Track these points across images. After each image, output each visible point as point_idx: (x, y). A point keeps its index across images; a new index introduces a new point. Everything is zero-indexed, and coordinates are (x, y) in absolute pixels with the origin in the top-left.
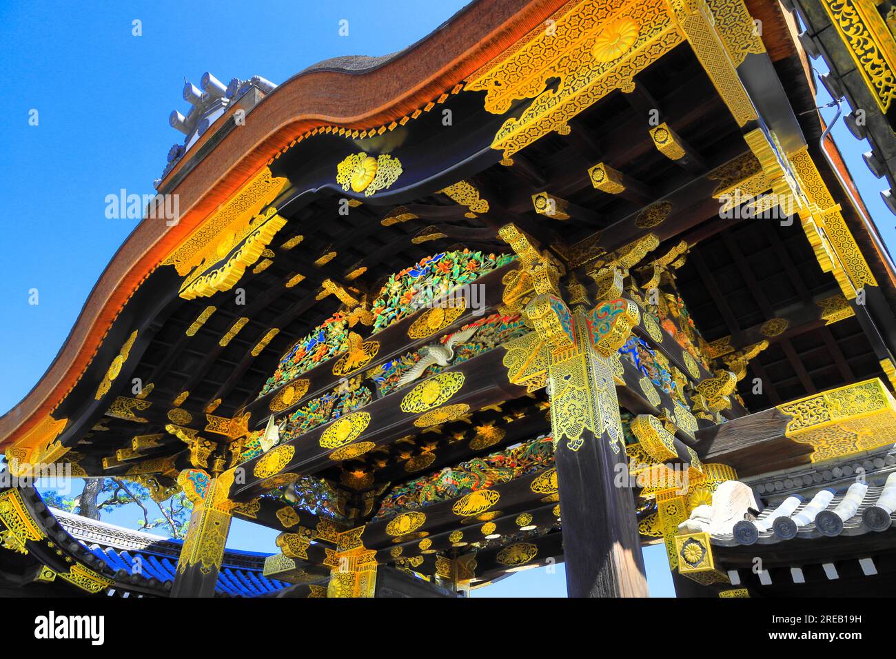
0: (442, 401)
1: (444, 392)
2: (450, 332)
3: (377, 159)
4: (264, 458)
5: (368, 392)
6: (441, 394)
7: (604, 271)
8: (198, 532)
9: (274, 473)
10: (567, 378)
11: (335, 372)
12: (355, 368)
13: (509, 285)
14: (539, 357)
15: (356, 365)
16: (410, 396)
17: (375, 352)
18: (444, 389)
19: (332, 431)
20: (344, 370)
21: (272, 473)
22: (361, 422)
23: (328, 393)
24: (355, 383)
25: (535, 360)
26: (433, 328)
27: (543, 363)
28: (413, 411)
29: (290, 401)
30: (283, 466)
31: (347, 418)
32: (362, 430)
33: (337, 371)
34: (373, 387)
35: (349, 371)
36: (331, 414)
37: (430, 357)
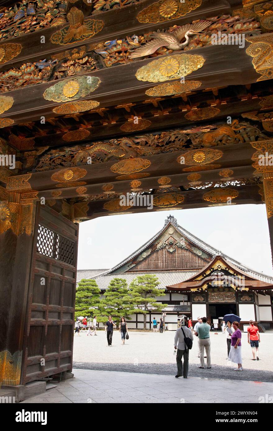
1: (183, 69)
2: (181, 23)
11: (54, 41)
12: (77, 40)
15: (78, 37)
16: (145, 69)
17: (99, 29)
19: (57, 89)
20: (64, 40)
23: (45, 60)
24: (78, 53)
26: (165, 17)
28: (150, 81)
30: (2, 111)
31: (73, 80)
32: (92, 90)
34: (98, 57)
35: (71, 42)
36: (51, 77)
37: (162, 39)
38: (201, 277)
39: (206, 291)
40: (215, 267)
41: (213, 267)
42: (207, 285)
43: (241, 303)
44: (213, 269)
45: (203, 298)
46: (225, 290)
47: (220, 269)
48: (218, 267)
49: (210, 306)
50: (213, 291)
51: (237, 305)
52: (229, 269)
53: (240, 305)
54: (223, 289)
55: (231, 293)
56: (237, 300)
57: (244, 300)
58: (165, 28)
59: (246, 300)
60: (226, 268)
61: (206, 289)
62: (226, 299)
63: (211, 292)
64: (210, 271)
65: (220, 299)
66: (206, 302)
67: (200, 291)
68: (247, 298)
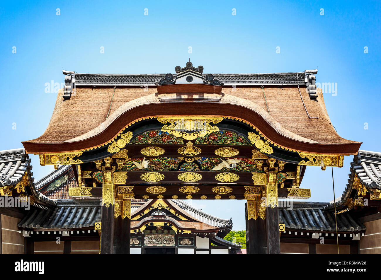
0: (231, 181)
1: (232, 179)
2: (230, 158)
3: (264, 142)
4: (145, 174)
5: (196, 166)
6: (231, 179)
7: (282, 164)
8: (112, 193)
9: (153, 181)
10: (272, 190)
11: (179, 152)
12: (190, 155)
13: (255, 154)
14: (262, 180)
15: (190, 153)
16: (219, 175)
17: (199, 152)
18: (232, 178)
19: (183, 175)
20: (184, 153)
21: (152, 181)
22: (198, 177)
24: (191, 160)
25: (261, 181)
26: (225, 155)
27: (263, 182)
28: (220, 181)
29: (154, 154)
30: (159, 180)
31: (190, 173)
32: (199, 180)
33: (181, 152)
34: (199, 164)
35: (187, 154)
36: (179, 167)
37: (224, 164)
38: (138, 217)
39: (143, 233)
40: (155, 206)
41: (152, 206)
42: (145, 226)
43: (180, 246)
44: (152, 207)
45: (138, 241)
46: (164, 232)
47: (160, 208)
48: (158, 205)
49: (145, 250)
50: (150, 233)
51: (176, 249)
52: (170, 209)
53: (179, 249)
54: (162, 230)
55: (170, 235)
56: (176, 244)
57: (184, 244)
58: (225, 159)
59: (186, 244)
60: (167, 207)
61: (143, 231)
62: (165, 242)
63: (148, 234)
64: (149, 210)
65: (157, 242)
66: (142, 245)
67: (136, 233)
68: (187, 242)
